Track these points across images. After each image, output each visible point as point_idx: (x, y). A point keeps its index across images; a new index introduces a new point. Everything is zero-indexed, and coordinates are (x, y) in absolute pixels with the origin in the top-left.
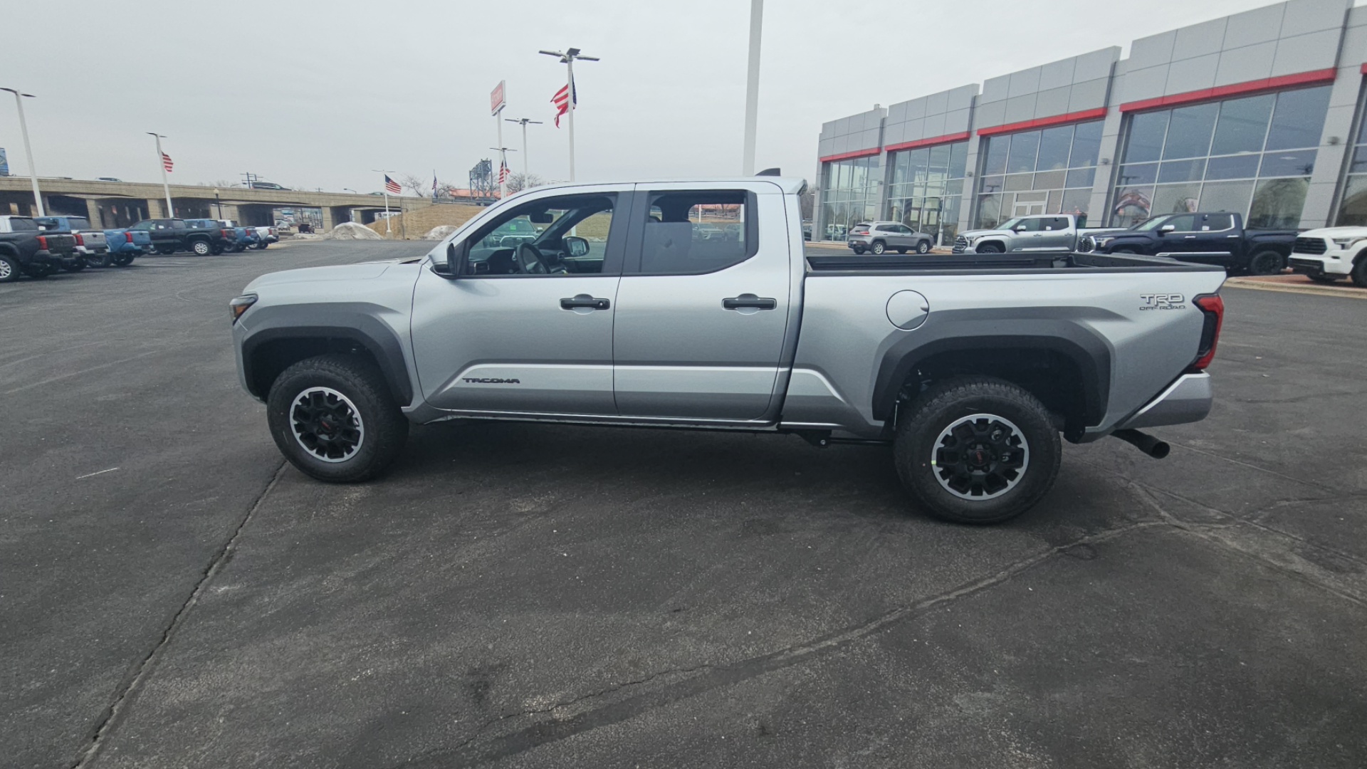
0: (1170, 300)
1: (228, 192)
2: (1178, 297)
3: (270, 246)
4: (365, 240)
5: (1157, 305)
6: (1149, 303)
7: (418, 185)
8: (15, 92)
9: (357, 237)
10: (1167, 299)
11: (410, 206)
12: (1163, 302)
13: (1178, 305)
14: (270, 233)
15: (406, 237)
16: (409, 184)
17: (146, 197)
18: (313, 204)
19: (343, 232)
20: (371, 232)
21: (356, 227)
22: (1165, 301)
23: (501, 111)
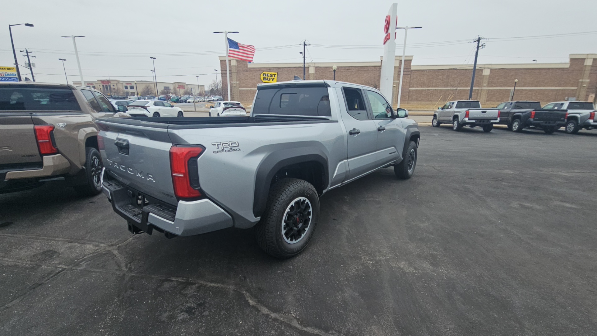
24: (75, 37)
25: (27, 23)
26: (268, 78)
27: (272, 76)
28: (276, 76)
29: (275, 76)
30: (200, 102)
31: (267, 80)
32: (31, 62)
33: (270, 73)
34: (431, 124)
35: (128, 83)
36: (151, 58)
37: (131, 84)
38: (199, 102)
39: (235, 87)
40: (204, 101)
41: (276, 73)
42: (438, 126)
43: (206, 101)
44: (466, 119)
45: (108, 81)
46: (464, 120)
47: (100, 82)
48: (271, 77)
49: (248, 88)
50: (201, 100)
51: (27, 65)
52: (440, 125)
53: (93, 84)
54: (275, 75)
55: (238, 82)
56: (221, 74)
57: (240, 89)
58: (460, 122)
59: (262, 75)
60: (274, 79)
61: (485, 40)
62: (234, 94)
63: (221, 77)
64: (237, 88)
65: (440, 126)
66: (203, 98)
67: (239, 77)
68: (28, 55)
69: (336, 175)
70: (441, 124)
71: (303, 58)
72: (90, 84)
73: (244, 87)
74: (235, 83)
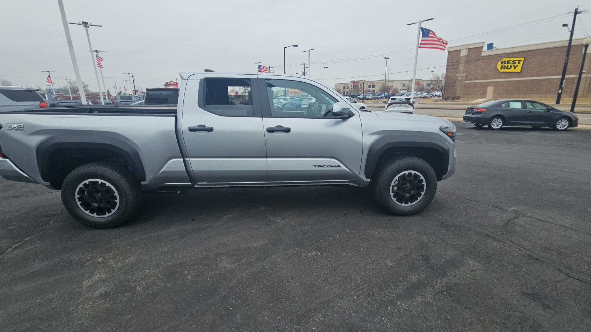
24: (310, 50)
25: (294, 45)
26: (508, 66)
27: (515, 63)
28: (521, 63)
29: (519, 63)
30: (422, 97)
31: (506, 69)
32: (305, 72)
33: (513, 59)
35: (372, 82)
36: (385, 58)
37: (374, 83)
38: (420, 97)
39: (459, 80)
40: (426, 97)
41: (522, 59)
43: (429, 97)
45: (358, 82)
47: (352, 83)
48: (513, 65)
49: (477, 80)
50: (423, 96)
51: (303, 74)
53: (347, 85)
54: (519, 61)
55: (465, 75)
56: (446, 67)
57: (466, 82)
59: (500, 62)
60: (517, 66)
62: (457, 89)
63: (446, 70)
64: (462, 81)
66: (426, 94)
67: (468, 68)
68: (304, 67)
69: (163, 171)
71: (570, 33)
72: (346, 85)
73: (471, 80)
74: (460, 76)
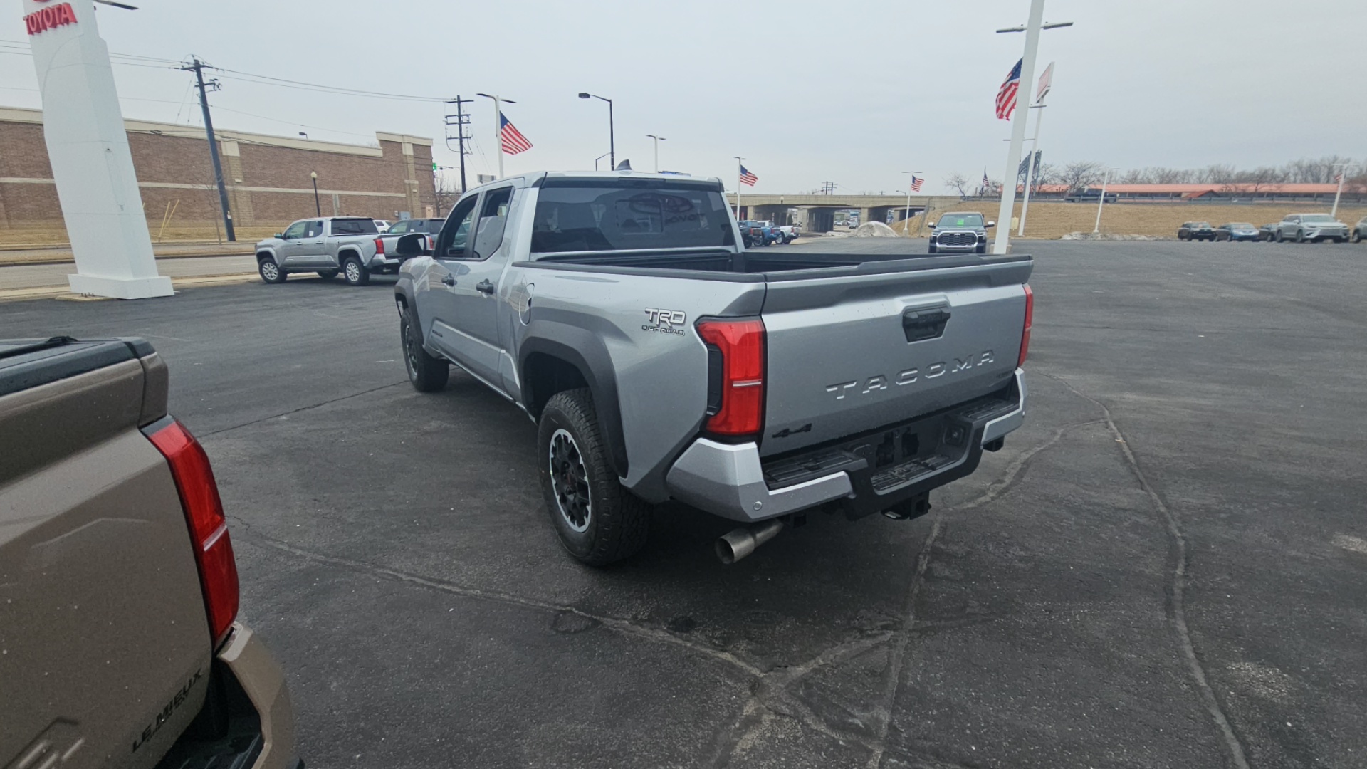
0: (672, 320)
1: (797, 198)
2: (681, 316)
3: (793, 242)
4: (881, 237)
5: (658, 325)
6: (651, 321)
7: (963, 183)
8: (654, 137)
9: (875, 234)
10: (669, 318)
11: (938, 205)
12: (665, 322)
13: (677, 328)
14: (792, 231)
15: (922, 235)
16: (954, 182)
17: (747, 205)
18: (855, 206)
19: (865, 230)
20: (889, 230)
21: (877, 225)
22: (667, 320)
23: (1045, 97)
34: (259, 277)
42: (282, 279)
44: (382, 257)
46: (375, 258)
52: (286, 277)
58: (364, 265)
61: (214, 69)
65: (287, 279)
70: (289, 275)
